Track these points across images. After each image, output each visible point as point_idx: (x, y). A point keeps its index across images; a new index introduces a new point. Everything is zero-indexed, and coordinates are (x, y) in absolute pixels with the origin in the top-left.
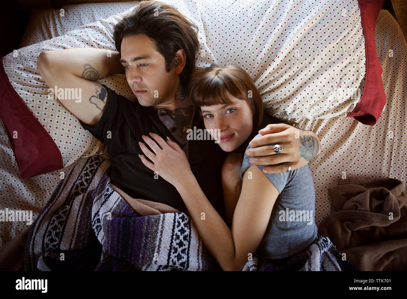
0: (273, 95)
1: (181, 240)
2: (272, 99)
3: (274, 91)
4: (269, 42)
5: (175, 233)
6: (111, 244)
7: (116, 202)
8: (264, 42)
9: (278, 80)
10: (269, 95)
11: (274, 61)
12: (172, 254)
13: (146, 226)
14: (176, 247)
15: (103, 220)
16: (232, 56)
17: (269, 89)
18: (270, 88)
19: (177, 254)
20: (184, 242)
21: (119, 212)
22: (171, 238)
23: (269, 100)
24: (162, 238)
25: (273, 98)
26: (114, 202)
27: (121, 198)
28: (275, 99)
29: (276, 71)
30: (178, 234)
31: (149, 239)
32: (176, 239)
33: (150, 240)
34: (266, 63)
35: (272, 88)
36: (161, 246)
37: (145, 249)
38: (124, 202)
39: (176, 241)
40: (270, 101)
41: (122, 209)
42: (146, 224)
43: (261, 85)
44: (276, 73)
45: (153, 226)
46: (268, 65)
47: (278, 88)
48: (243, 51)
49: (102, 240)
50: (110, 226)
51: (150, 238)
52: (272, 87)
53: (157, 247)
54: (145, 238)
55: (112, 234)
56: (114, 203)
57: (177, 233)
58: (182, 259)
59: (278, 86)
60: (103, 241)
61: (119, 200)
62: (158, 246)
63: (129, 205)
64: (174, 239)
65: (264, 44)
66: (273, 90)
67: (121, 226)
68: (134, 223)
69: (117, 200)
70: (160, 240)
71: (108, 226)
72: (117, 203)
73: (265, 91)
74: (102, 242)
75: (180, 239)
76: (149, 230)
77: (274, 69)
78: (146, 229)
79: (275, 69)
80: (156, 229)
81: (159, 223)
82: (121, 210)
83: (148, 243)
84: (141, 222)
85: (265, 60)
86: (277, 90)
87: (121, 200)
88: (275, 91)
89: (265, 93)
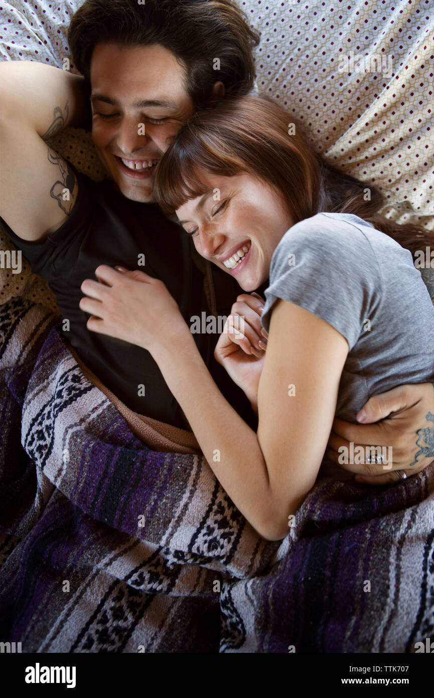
0: (381, 164)
1: (226, 517)
2: (378, 174)
3: (383, 157)
4: (378, 41)
5: (217, 501)
6: (82, 491)
7: (96, 408)
8: (366, 42)
9: (393, 131)
10: (373, 165)
11: (388, 88)
12: (200, 535)
13: (165, 475)
14: (211, 526)
15: (71, 442)
16: (295, 75)
17: (374, 153)
18: (375, 149)
19: (211, 537)
20: (231, 522)
21: (103, 431)
22: (207, 508)
23: (373, 176)
24: (190, 504)
25: (382, 173)
26: (93, 406)
27: (108, 403)
28: (385, 173)
29: (390, 109)
30: (222, 505)
31: (164, 501)
32: (216, 513)
33: (165, 504)
34: (368, 91)
35: (378, 149)
36: (184, 518)
37: (151, 517)
38: (115, 413)
39: (215, 515)
40: (373, 180)
41: (112, 424)
42: (165, 472)
43: (354, 142)
44: (389, 114)
45: (178, 479)
46: (372, 96)
47: (392, 148)
48: (319, 63)
49: (56, 478)
50: (88, 458)
51: (167, 498)
52: (380, 146)
53: (176, 519)
54: (156, 497)
55: (89, 472)
56: (91, 409)
57: (220, 502)
58: (219, 549)
59: (392, 144)
60: (59, 479)
61: (105, 406)
62: (179, 517)
63: (126, 421)
64: (214, 511)
65: (367, 46)
66: (382, 155)
67: (112, 464)
68: (143, 463)
69: (100, 405)
70: (186, 506)
71: (83, 457)
72: (100, 411)
73: (363, 157)
74: (56, 480)
75: (225, 514)
76: (168, 485)
77: (385, 105)
78: (163, 480)
79: (388, 105)
80: (183, 485)
81: (189, 475)
82: (107, 428)
83: (159, 507)
84: (156, 466)
85: (366, 84)
86: (391, 152)
87: (109, 406)
88: (386, 156)
89: (362, 161)
